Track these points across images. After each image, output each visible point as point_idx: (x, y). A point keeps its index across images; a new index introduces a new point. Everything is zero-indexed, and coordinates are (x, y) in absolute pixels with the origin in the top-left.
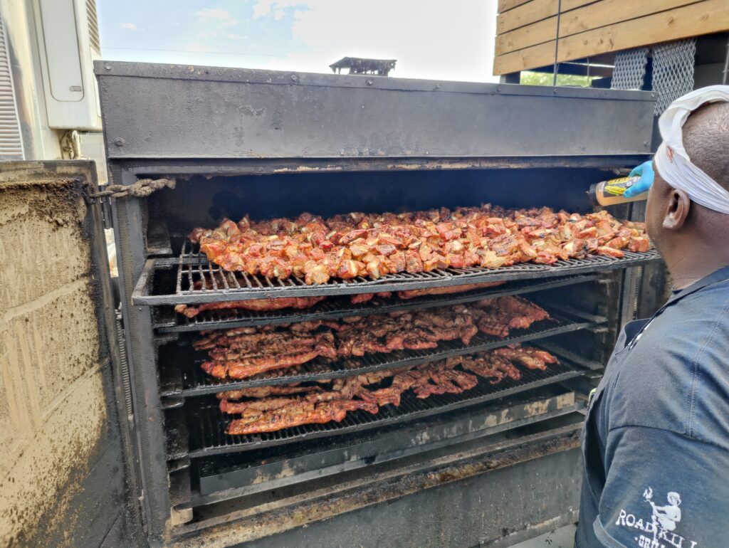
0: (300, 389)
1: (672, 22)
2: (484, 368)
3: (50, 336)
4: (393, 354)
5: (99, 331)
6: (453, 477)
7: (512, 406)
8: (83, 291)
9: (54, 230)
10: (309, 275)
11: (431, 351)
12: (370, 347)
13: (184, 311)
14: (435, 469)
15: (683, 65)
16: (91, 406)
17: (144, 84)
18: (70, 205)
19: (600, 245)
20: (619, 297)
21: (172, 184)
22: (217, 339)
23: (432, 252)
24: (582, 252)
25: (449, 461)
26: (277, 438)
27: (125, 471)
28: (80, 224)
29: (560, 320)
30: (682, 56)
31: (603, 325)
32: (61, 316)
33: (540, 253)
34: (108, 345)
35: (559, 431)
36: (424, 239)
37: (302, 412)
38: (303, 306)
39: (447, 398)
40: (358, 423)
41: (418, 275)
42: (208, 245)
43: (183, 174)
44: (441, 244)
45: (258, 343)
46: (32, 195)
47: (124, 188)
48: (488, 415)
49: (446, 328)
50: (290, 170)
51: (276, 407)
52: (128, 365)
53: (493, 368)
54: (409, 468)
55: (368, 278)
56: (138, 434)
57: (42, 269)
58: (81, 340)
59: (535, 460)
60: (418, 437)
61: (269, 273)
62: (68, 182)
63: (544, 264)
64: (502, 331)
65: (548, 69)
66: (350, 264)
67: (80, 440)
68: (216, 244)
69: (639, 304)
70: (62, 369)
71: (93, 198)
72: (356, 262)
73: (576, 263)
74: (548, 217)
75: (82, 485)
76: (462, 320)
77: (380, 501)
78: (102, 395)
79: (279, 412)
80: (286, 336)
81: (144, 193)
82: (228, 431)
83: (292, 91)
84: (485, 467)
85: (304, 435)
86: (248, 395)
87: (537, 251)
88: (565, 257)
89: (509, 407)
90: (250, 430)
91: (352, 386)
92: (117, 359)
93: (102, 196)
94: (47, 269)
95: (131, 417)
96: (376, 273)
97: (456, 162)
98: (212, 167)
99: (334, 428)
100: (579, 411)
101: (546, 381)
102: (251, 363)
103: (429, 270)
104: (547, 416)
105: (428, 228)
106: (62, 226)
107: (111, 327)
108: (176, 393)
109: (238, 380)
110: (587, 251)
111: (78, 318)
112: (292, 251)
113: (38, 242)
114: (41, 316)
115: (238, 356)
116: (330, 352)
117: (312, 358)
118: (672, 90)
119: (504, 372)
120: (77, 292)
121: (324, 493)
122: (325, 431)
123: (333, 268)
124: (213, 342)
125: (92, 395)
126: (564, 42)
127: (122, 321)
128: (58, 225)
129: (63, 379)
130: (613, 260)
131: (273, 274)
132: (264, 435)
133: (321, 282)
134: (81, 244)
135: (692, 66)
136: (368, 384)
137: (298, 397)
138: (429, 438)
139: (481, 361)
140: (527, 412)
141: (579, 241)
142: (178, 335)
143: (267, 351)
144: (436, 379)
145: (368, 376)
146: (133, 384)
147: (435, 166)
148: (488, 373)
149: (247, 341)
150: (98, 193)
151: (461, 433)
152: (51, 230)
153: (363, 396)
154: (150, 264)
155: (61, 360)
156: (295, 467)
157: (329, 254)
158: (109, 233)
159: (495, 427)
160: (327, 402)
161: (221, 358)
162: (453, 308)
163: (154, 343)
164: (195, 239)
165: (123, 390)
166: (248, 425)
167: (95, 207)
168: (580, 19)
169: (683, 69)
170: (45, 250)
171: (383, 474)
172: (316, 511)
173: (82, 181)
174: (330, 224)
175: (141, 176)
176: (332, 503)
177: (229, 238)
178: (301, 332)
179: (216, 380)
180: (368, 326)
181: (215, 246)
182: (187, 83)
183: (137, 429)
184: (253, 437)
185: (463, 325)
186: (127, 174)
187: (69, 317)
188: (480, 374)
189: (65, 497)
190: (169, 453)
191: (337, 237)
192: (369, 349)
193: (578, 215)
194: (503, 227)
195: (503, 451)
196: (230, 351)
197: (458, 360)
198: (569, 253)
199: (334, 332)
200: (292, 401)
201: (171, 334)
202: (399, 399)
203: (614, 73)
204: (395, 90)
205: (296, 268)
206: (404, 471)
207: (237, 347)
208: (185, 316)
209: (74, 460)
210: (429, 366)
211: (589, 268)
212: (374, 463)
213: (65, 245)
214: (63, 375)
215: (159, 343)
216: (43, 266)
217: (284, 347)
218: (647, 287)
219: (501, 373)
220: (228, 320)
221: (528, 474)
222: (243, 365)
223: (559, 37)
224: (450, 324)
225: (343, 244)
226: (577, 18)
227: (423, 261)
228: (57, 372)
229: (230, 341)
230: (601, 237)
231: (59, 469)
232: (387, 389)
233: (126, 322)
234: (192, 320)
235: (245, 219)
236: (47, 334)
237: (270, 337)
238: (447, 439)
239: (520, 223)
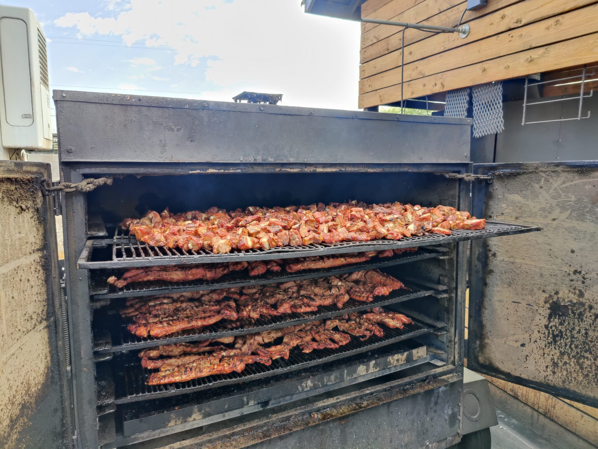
0: (208, 348)
1: (484, 70)
2: (356, 328)
3: (12, 295)
4: (283, 317)
5: (48, 295)
6: (332, 416)
7: (377, 358)
8: (38, 262)
9: (19, 213)
10: (215, 247)
11: (313, 313)
12: (265, 311)
13: (115, 282)
14: (318, 410)
15: (494, 101)
16: (39, 355)
17: (92, 108)
18: (31, 195)
19: (434, 226)
20: (455, 269)
21: (109, 181)
22: (140, 308)
23: (309, 231)
24: (421, 230)
25: (329, 403)
26: (188, 387)
27: (63, 412)
28: (37, 210)
29: (412, 289)
30: (493, 95)
31: (445, 291)
32: (21, 280)
33: (390, 232)
34: (53, 306)
35: (415, 377)
36: (303, 222)
37: (209, 365)
38: (211, 277)
39: (327, 352)
40: (255, 373)
41: (298, 247)
42: (137, 228)
43: (119, 174)
44: (316, 226)
45: (175, 309)
46: (5, 186)
47: (73, 185)
48: (359, 366)
49: (324, 296)
50: (202, 172)
51: (188, 362)
52: (68, 325)
53: (363, 329)
54: (296, 410)
55: (261, 249)
56: (74, 382)
57: (9, 243)
58: (34, 301)
59: (396, 400)
60: (304, 385)
61: (185, 246)
62: (31, 177)
63: (393, 240)
64: (368, 297)
65: (396, 104)
66: (246, 239)
67: (30, 382)
68: (143, 227)
69: (470, 275)
70: (19, 322)
71: (49, 191)
72: (251, 237)
73: (417, 239)
74: (397, 207)
75: (30, 420)
76: (337, 289)
77: (273, 437)
78: (48, 347)
79: (191, 366)
80: (197, 304)
81: (88, 189)
82: (148, 382)
83: (203, 114)
84: (357, 407)
85: (211, 384)
86: (164, 354)
87: (388, 230)
88: (408, 234)
89: (376, 359)
90: (166, 381)
91: (251, 344)
92: (60, 319)
93: (54, 190)
94: (13, 243)
95: (69, 368)
96: (267, 246)
97: (327, 167)
98: (142, 169)
99: (236, 377)
100: (430, 362)
101: (403, 337)
102: (169, 324)
103: (307, 243)
104: (406, 366)
105: (307, 215)
106: (25, 210)
107: (56, 293)
108: (106, 348)
109: (157, 338)
110: (424, 230)
111: (33, 283)
112: (202, 230)
113: (7, 222)
114: (6, 279)
115: (158, 319)
116: (232, 315)
117: (218, 320)
118: (488, 119)
119: (371, 331)
120: (33, 262)
121: (227, 432)
122: (229, 380)
123: (233, 241)
124: (136, 310)
125: (41, 346)
126: (408, 85)
127: (65, 289)
128: (22, 209)
129: (19, 330)
130: (443, 236)
131: (188, 247)
132: (177, 385)
133: (224, 251)
134: (37, 226)
135: (501, 101)
136: (263, 343)
137: (207, 354)
138: (312, 385)
139: (353, 324)
140: (390, 363)
141: (418, 223)
142: (109, 300)
143: (182, 316)
144: (317, 338)
145: (263, 337)
146: (71, 341)
147: (312, 170)
148: (358, 332)
149: (165, 309)
150: (52, 188)
151: (338, 381)
152: (17, 213)
153: (259, 352)
154: (89, 243)
155: (18, 315)
156: (203, 411)
157: (231, 233)
158: (59, 219)
159: (364, 375)
160: (229, 357)
161: (144, 322)
162: (330, 281)
163: (91, 308)
164: (125, 226)
165: (64, 345)
166: (164, 377)
167: (49, 199)
168: (420, 68)
169: (494, 104)
170: (12, 228)
171: (275, 415)
172: (220, 447)
173: (40, 178)
174: (232, 215)
175: (86, 176)
176: (233, 440)
177: (153, 225)
178: (209, 302)
179: (139, 339)
180: (263, 296)
181: (142, 229)
182: (124, 107)
183: (74, 378)
184: (168, 387)
185: (338, 294)
186: (76, 174)
187: (26, 282)
188: (352, 333)
189: (16, 428)
190: (99, 400)
191: (238, 221)
192: (263, 313)
193: (419, 206)
194: (363, 214)
195: (371, 394)
196: (151, 316)
197: (335, 323)
198: (411, 232)
199: (236, 301)
200: (201, 357)
201: (104, 300)
202: (288, 354)
203: (445, 107)
204: (281, 114)
205: (206, 243)
206: (292, 412)
207: (157, 313)
208: (115, 287)
209: (24, 397)
210: (312, 328)
211: (426, 243)
212: (268, 407)
213: (26, 225)
214: (19, 327)
215: (94, 307)
216: (10, 240)
217: (195, 312)
218: (475, 262)
219: (369, 332)
220: (151, 289)
221: (392, 413)
222: (162, 326)
223: (404, 81)
224: (328, 293)
225: (242, 226)
226: (417, 67)
227: (302, 237)
228: (15, 324)
229: (151, 309)
230: (434, 220)
231: (13, 404)
232: (279, 346)
233: (68, 290)
234: (121, 289)
235: (166, 211)
236: (10, 293)
237: (184, 305)
238: (327, 385)
239: (376, 212)
